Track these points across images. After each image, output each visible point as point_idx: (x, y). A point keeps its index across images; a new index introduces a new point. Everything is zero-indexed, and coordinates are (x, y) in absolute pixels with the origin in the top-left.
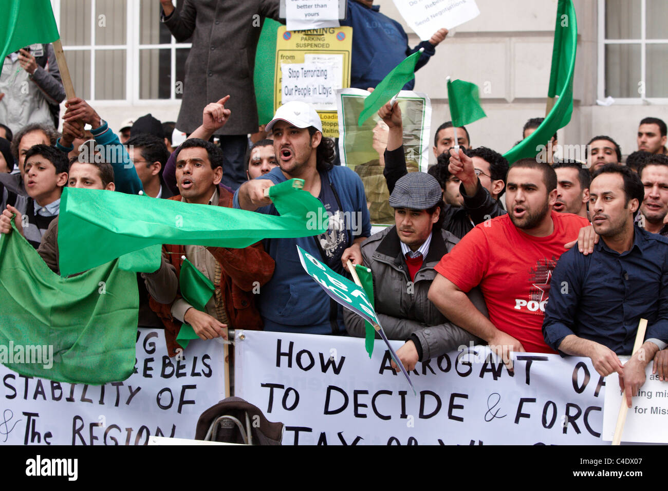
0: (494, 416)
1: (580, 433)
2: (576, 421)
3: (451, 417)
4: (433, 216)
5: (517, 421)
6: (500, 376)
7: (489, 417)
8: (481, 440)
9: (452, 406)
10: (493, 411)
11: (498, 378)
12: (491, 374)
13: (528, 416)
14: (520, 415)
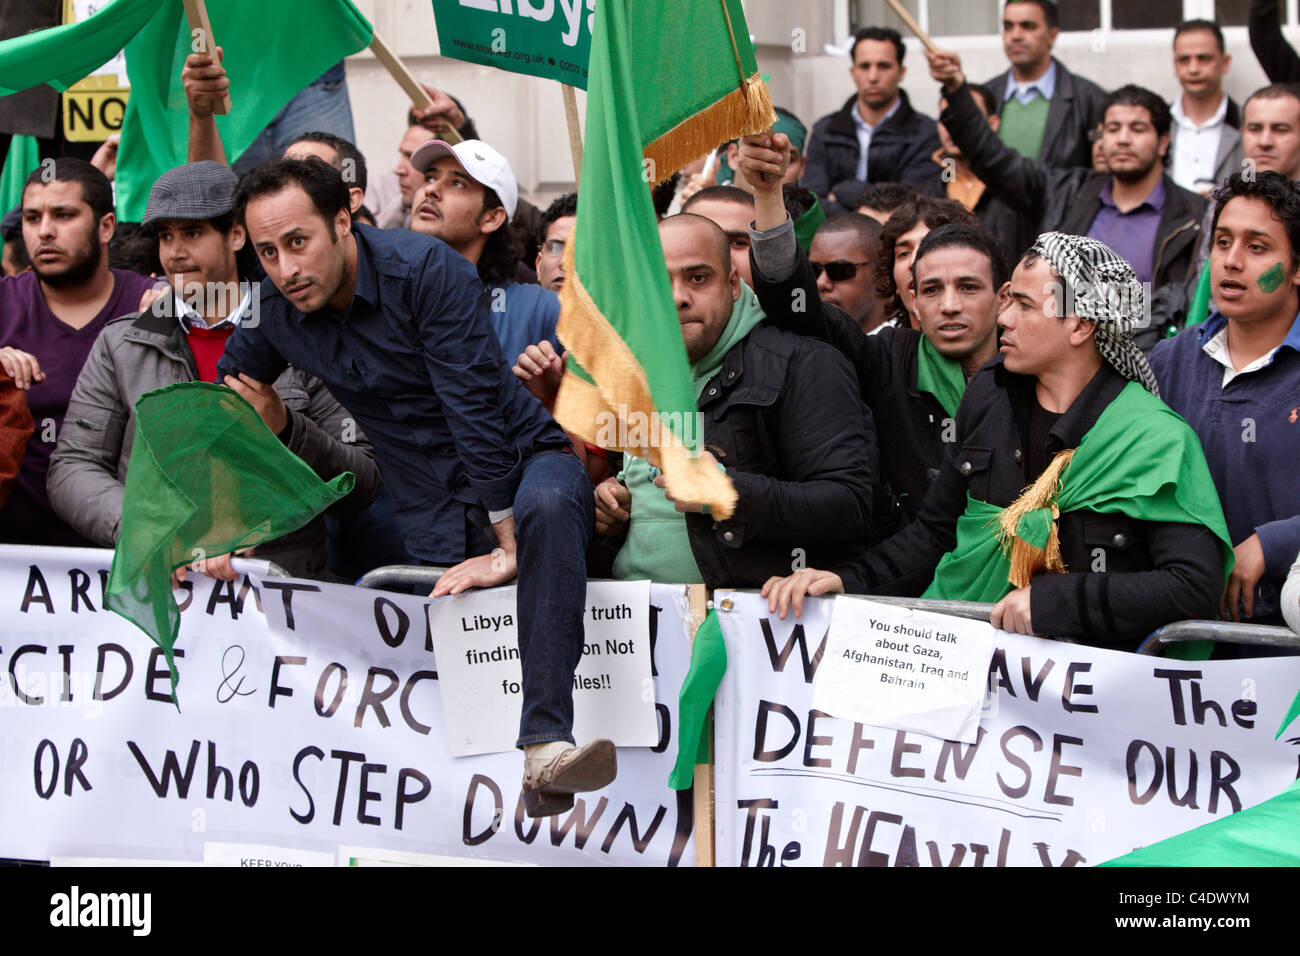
0: (235, 692)
1: (389, 725)
2: (384, 703)
3: (151, 695)
4: (232, 236)
5: (272, 703)
6: (241, 612)
7: (225, 693)
8: (213, 741)
9: (153, 674)
10: (233, 682)
11: (239, 614)
12: (227, 606)
13: (288, 692)
14: (277, 690)
